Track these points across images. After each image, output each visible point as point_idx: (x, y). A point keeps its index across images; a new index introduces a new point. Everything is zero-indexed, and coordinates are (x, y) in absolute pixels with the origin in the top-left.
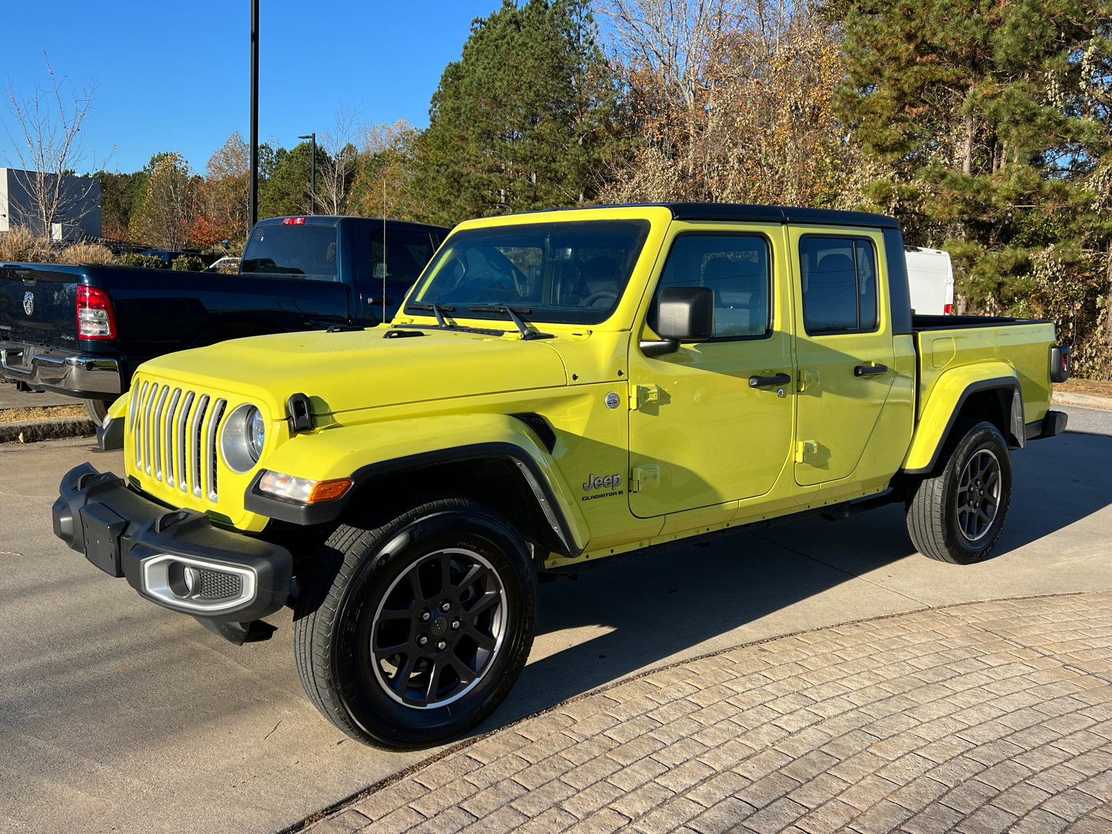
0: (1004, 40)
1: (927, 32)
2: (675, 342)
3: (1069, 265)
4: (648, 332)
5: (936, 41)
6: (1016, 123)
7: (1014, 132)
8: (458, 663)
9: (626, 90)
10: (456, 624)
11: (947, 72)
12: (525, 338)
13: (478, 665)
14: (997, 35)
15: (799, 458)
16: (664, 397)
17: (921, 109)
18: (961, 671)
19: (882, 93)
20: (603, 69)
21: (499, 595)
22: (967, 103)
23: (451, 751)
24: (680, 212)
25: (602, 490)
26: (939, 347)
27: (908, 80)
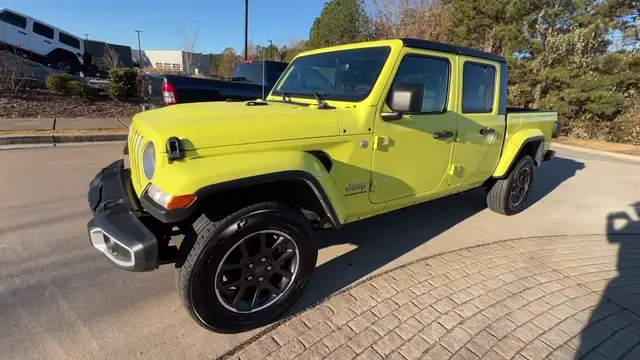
0: (510, 9)
1: (481, 7)
2: (401, 113)
3: (522, 92)
4: (386, 108)
5: (484, 10)
6: (510, 40)
7: (509, 43)
8: (270, 287)
9: (374, 28)
10: (269, 268)
11: (487, 21)
12: (320, 108)
13: (283, 287)
14: (508, 7)
15: (452, 172)
16: (392, 143)
17: (476, 35)
18: (528, 286)
19: (462, 29)
20: (367, 20)
21: (294, 252)
22: (492, 33)
23: (265, 332)
24: (408, 42)
25: (356, 191)
26: (515, 121)
27: (472, 24)
